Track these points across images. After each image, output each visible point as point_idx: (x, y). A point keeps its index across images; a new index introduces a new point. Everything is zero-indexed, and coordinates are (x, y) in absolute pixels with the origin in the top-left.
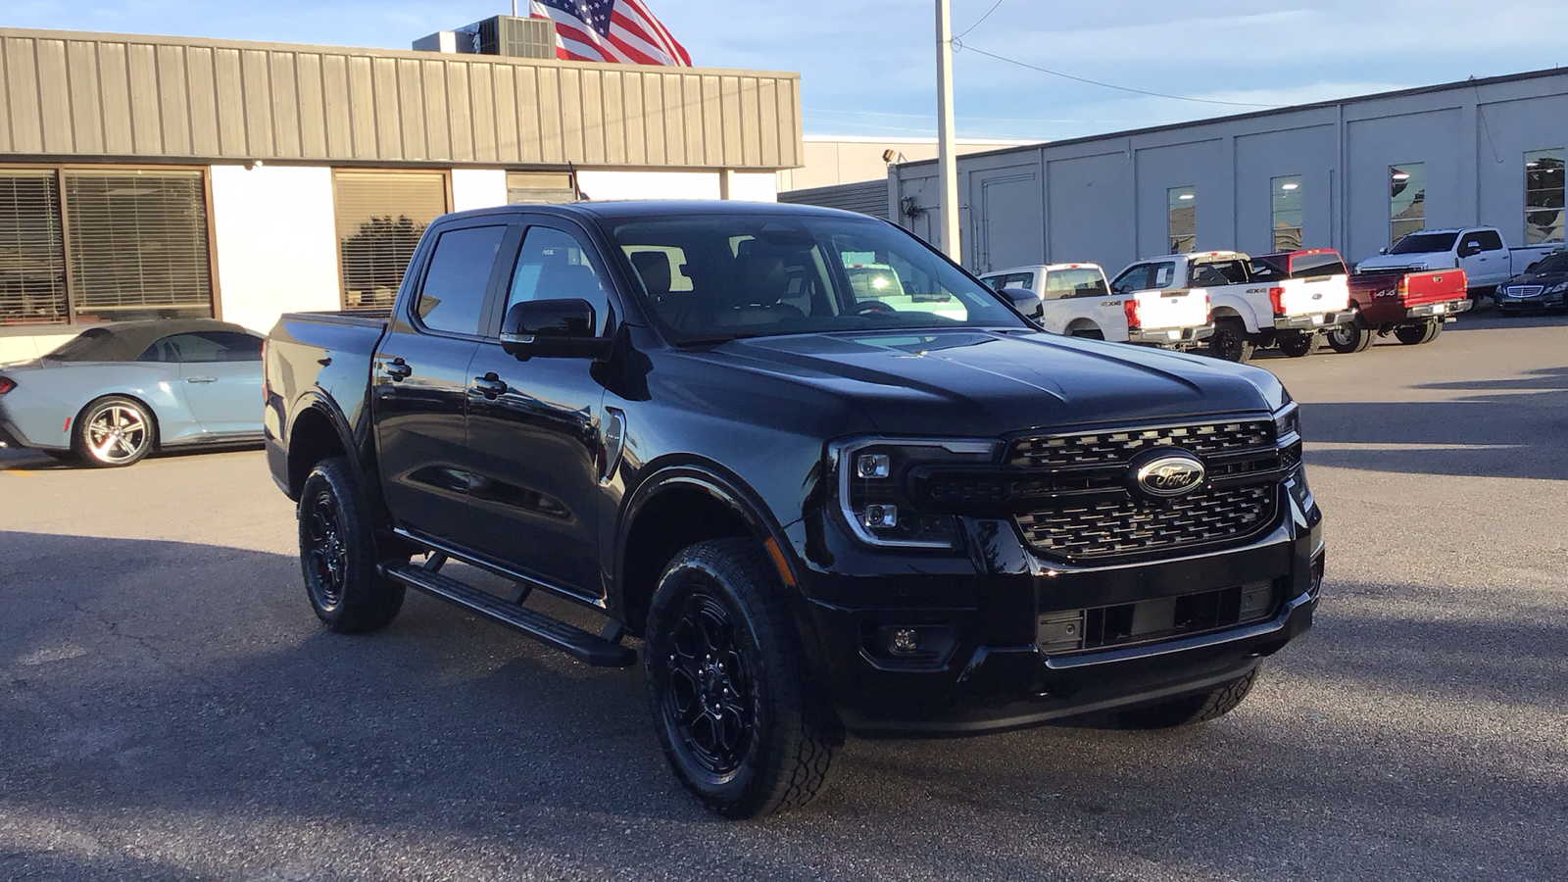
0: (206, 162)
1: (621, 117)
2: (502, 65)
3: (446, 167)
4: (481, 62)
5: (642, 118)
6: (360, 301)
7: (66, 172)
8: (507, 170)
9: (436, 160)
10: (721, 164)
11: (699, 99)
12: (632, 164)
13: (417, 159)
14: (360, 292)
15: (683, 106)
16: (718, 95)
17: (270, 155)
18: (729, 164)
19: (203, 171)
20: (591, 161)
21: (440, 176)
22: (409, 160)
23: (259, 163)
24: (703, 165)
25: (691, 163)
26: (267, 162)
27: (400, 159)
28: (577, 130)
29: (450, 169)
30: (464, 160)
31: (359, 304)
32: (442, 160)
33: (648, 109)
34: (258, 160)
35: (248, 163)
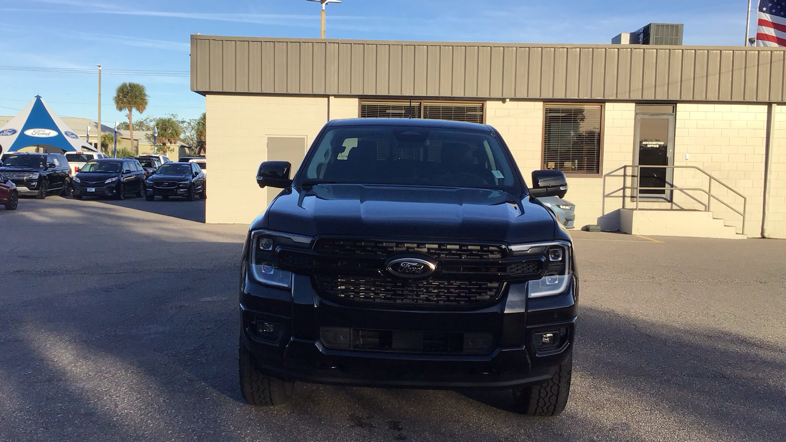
0: (484, 100)
1: (705, 74)
2: (651, 49)
3: (603, 102)
4: (640, 48)
5: (718, 75)
6: (554, 167)
7: (425, 103)
8: (636, 103)
9: (596, 98)
10: (767, 100)
11: (757, 64)
12: (710, 100)
13: (585, 98)
14: (554, 163)
15: (745, 68)
16: (770, 61)
17: (513, 97)
18: (772, 100)
19: (483, 104)
20: (683, 98)
21: (599, 106)
22: (582, 98)
23: (508, 100)
24: (755, 101)
25: (747, 99)
26: (512, 100)
27: (576, 98)
28: (677, 82)
29: (605, 103)
30: (611, 98)
31: (553, 169)
32: (599, 98)
33: (723, 70)
34: (507, 98)
35: (503, 100)
